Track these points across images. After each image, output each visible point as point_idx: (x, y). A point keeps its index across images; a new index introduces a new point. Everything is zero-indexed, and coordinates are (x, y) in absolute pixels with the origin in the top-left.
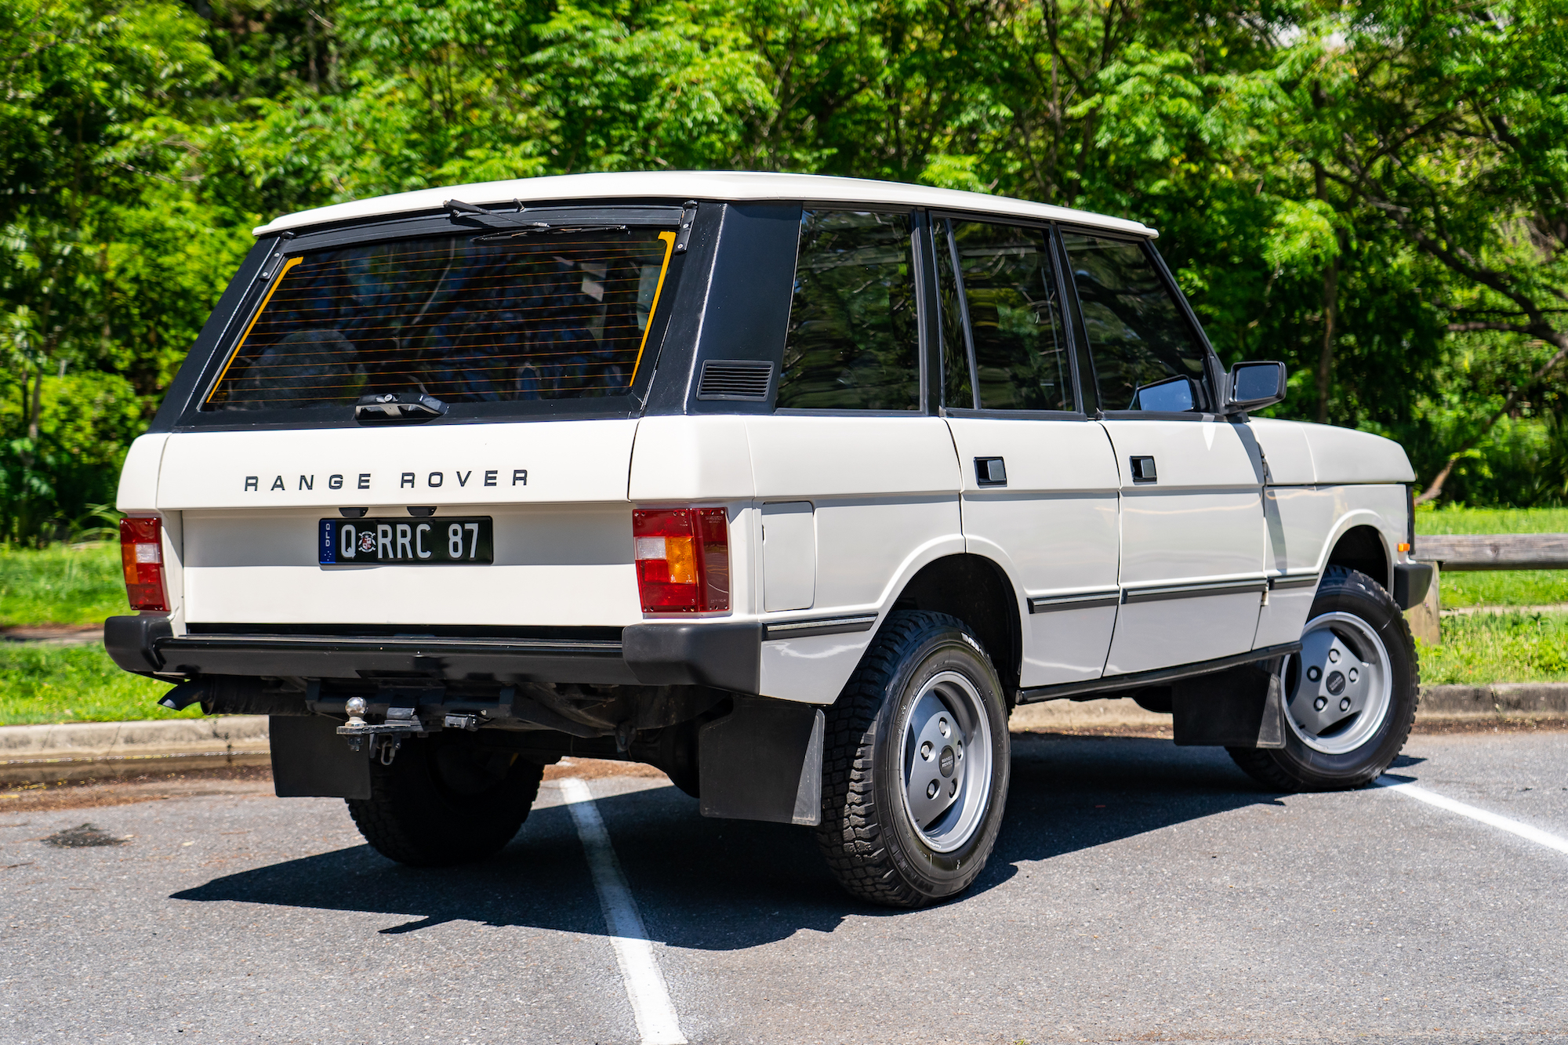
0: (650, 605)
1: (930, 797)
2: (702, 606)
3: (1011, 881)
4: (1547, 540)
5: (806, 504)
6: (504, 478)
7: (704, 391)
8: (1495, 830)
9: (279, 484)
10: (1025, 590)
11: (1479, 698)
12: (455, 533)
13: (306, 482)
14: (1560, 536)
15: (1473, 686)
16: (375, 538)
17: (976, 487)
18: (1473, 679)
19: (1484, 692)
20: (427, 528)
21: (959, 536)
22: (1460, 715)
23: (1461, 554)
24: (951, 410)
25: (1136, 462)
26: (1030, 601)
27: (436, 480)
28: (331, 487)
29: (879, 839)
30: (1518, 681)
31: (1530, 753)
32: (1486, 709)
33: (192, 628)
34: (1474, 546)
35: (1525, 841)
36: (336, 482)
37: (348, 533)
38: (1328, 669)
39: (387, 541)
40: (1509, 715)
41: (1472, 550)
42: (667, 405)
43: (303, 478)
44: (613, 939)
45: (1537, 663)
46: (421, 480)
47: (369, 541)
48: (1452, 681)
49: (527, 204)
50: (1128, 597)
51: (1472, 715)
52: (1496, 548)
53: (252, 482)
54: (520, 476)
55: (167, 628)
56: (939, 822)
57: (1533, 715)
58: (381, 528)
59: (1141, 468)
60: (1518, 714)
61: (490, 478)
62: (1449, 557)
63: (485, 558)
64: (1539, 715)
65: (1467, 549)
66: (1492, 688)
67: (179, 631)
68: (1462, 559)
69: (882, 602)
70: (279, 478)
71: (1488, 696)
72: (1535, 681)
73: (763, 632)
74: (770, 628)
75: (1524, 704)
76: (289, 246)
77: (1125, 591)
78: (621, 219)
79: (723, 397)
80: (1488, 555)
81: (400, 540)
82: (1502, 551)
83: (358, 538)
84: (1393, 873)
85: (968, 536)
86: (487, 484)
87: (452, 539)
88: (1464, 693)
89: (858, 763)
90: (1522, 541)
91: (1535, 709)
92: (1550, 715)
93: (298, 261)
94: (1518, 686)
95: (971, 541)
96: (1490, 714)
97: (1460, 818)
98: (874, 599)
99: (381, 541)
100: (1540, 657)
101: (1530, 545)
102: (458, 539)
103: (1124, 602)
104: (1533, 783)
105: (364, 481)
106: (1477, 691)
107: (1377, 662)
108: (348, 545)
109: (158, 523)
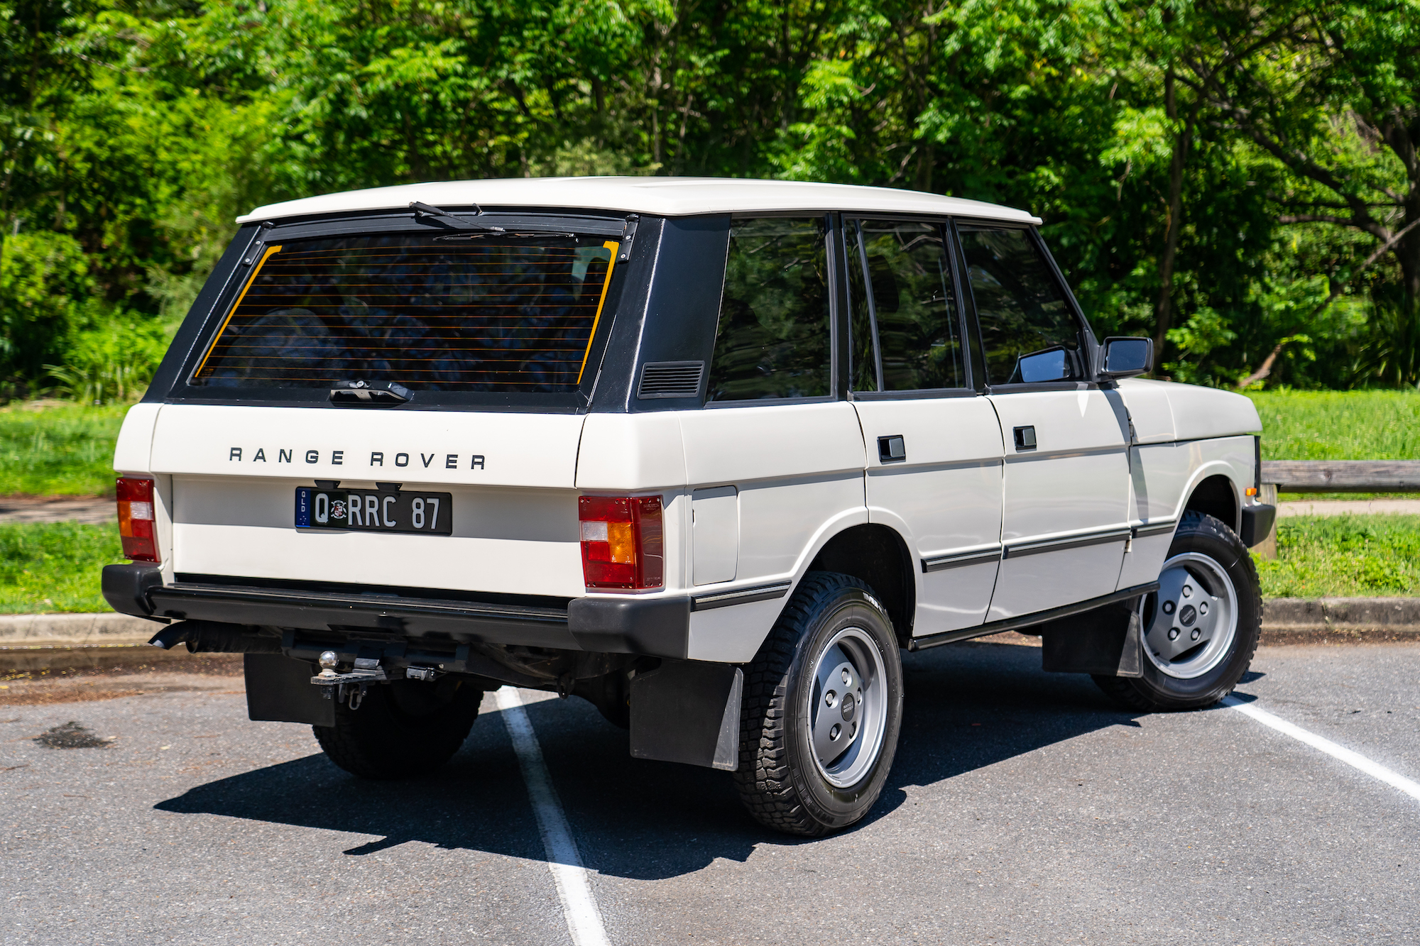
0: (592, 581)
1: (833, 739)
2: (639, 584)
3: (900, 808)
4: (1375, 466)
5: (730, 488)
6: (464, 462)
7: (644, 391)
8: (1330, 758)
9: (260, 456)
10: (919, 551)
11: (1311, 611)
12: (418, 506)
13: (285, 456)
14: (1387, 462)
15: (1306, 599)
16: (346, 507)
17: (878, 464)
18: (1306, 593)
19: (1315, 605)
20: (393, 500)
21: (863, 509)
22: (1293, 626)
23: (1297, 478)
24: (859, 393)
25: (1018, 432)
26: (923, 562)
27: (402, 460)
28: (308, 461)
29: (788, 779)
30: (1346, 595)
31: (1357, 669)
32: (1317, 621)
33: (180, 577)
34: (1309, 471)
35: (1357, 773)
36: (312, 457)
37: (322, 501)
38: (1182, 603)
39: (357, 510)
40: (1338, 627)
41: (1308, 474)
42: (610, 403)
43: (282, 451)
44: (551, 865)
45: (1363, 578)
46: (389, 459)
47: (341, 509)
48: (1287, 594)
49: (485, 208)
50: (1009, 553)
51: (1304, 626)
52: (1329, 473)
53: (236, 453)
54: (478, 461)
55: (158, 578)
56: (839, 760)
57: (1358, 626)
58: (351, 498)
59: (1023, 437)
60: (1346, 625)
61: (451, 461)
62: (1286, 480)
63: (445, 529)
64: (1364, 627)
65: (1303, 474)
66: (1323, 602)
67: (168, 580)
68: (1299, 483)
69: (795, 571)
70: (261, 450)
71: (1319, 609)
72: (1362, 596)
73: (693, 604)
74: (698, 601)
75: (1351, 616)
76: (269, 235)
77: (1006, 548)
78: (571, 227)
79: (660, 395)
80: (1322, 479)
81: (368, 510)
82: (1334, 476)
83: (330, 506)
84: (1240, 805)
85: (871, 508)
86: (448, 467)
87: (416, 511)
88: (1298, 606)
89: (770, 712)
90: (1353, 467)
91: (1360, 621)
92: (1374, 626)
93: (277, 249)
94: (1346, 600)
95: (874, 512)
96: (1320, 625)
97: (1297, 744)
98: (788, 568)
99: (351, 509)
100: (1366, 573)
101: (1360, 471)
102: (421, 511)
103: (1005, 557)
104: (1361, 704)
105: (337, 458)
106: (1309, 604)
107: (1225, 596)
108: (322, 511)
109: (151, 484)
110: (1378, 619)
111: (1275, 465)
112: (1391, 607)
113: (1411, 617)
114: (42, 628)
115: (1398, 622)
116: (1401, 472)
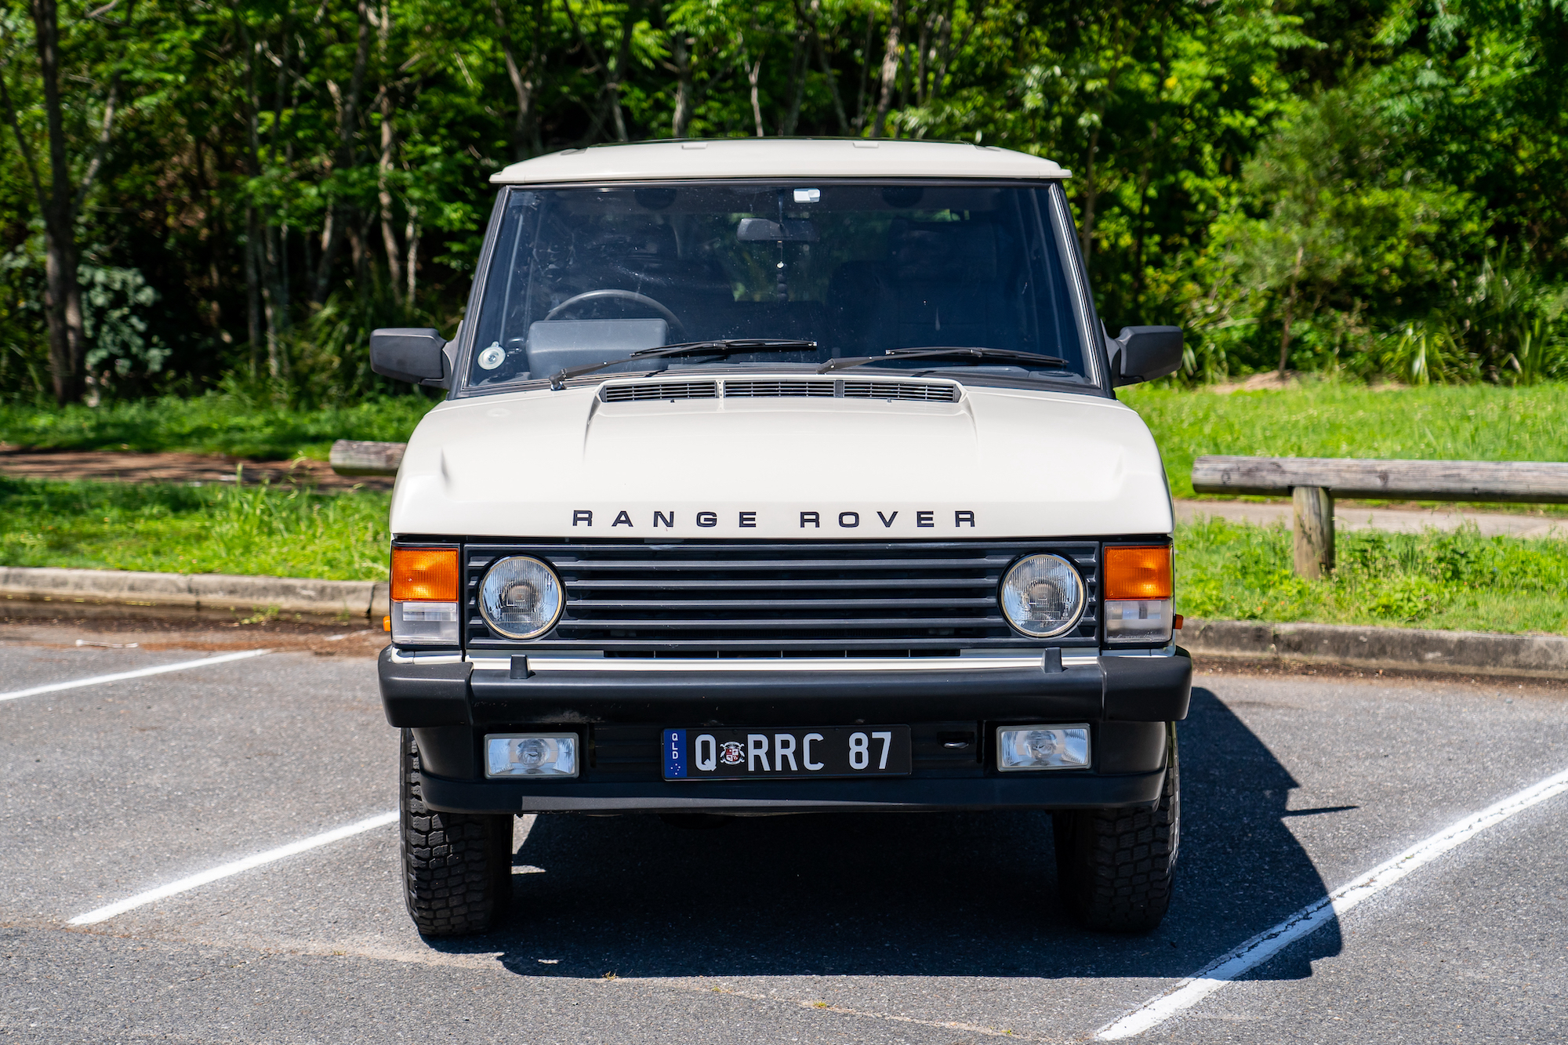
110: (1337, 652)
111: (1326, 464)
112: (1355, 637)
113: (1376, 651)
114: (88, 582)
115: (1360, 655)
116: (1476, 476)
